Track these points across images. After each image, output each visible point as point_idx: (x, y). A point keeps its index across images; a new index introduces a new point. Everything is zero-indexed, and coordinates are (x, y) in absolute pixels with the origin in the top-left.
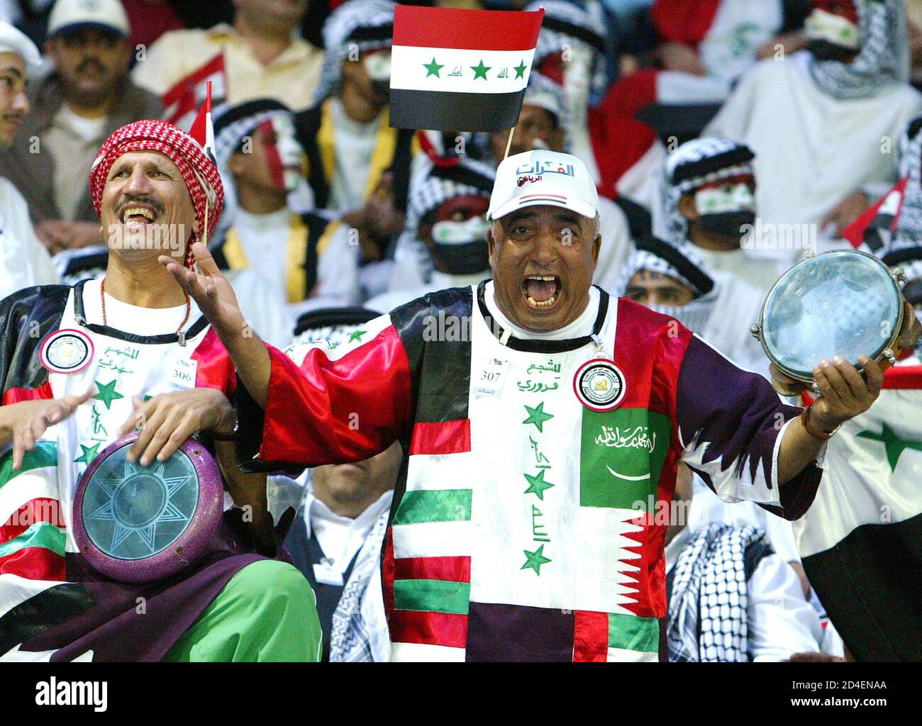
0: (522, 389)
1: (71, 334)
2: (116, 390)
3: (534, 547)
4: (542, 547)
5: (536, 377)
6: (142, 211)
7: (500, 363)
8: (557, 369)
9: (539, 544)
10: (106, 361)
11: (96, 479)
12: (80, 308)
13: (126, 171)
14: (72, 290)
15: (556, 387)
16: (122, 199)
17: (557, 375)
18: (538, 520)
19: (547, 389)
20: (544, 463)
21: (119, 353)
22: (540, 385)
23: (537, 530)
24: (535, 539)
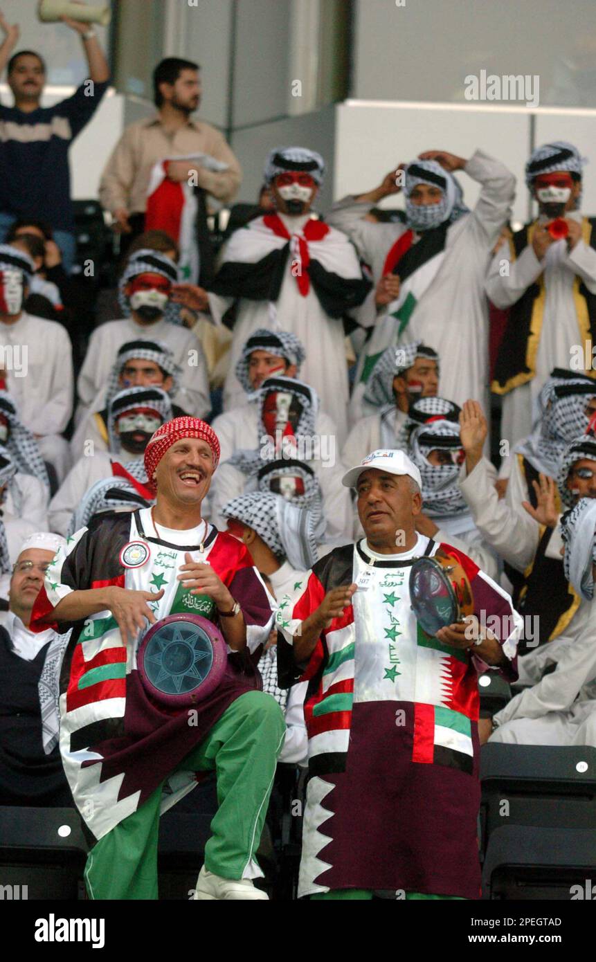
0: (382, 586)
1: (137, 544)
2: (164, 579)
3: (390, 667)
4: (395, 666)
5: (390, 580)
6: (194, 476)
7: (369, 574)
8: (402, 575)
9: (393, 665)
10: (158, 560)
11: (156, 637)
12: (140, 528)
13: (186, 449)
14: (133, 514)
15: (401, 583)
16: (184, 466)
17: (402, 577)
18: (393, 652)
19: (396, 584)
20: (395, 622)
21: (165, 555)
22: (393, 583)
23: (393, 657)
24: (391, 662)
